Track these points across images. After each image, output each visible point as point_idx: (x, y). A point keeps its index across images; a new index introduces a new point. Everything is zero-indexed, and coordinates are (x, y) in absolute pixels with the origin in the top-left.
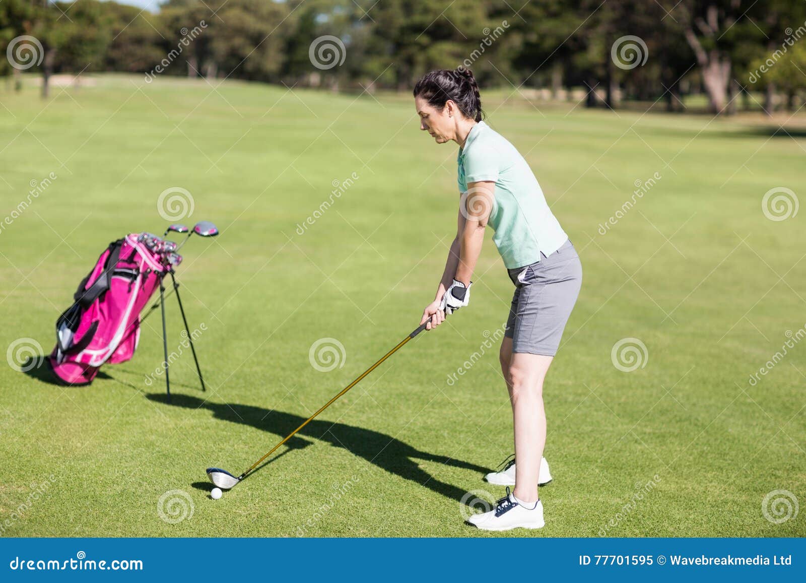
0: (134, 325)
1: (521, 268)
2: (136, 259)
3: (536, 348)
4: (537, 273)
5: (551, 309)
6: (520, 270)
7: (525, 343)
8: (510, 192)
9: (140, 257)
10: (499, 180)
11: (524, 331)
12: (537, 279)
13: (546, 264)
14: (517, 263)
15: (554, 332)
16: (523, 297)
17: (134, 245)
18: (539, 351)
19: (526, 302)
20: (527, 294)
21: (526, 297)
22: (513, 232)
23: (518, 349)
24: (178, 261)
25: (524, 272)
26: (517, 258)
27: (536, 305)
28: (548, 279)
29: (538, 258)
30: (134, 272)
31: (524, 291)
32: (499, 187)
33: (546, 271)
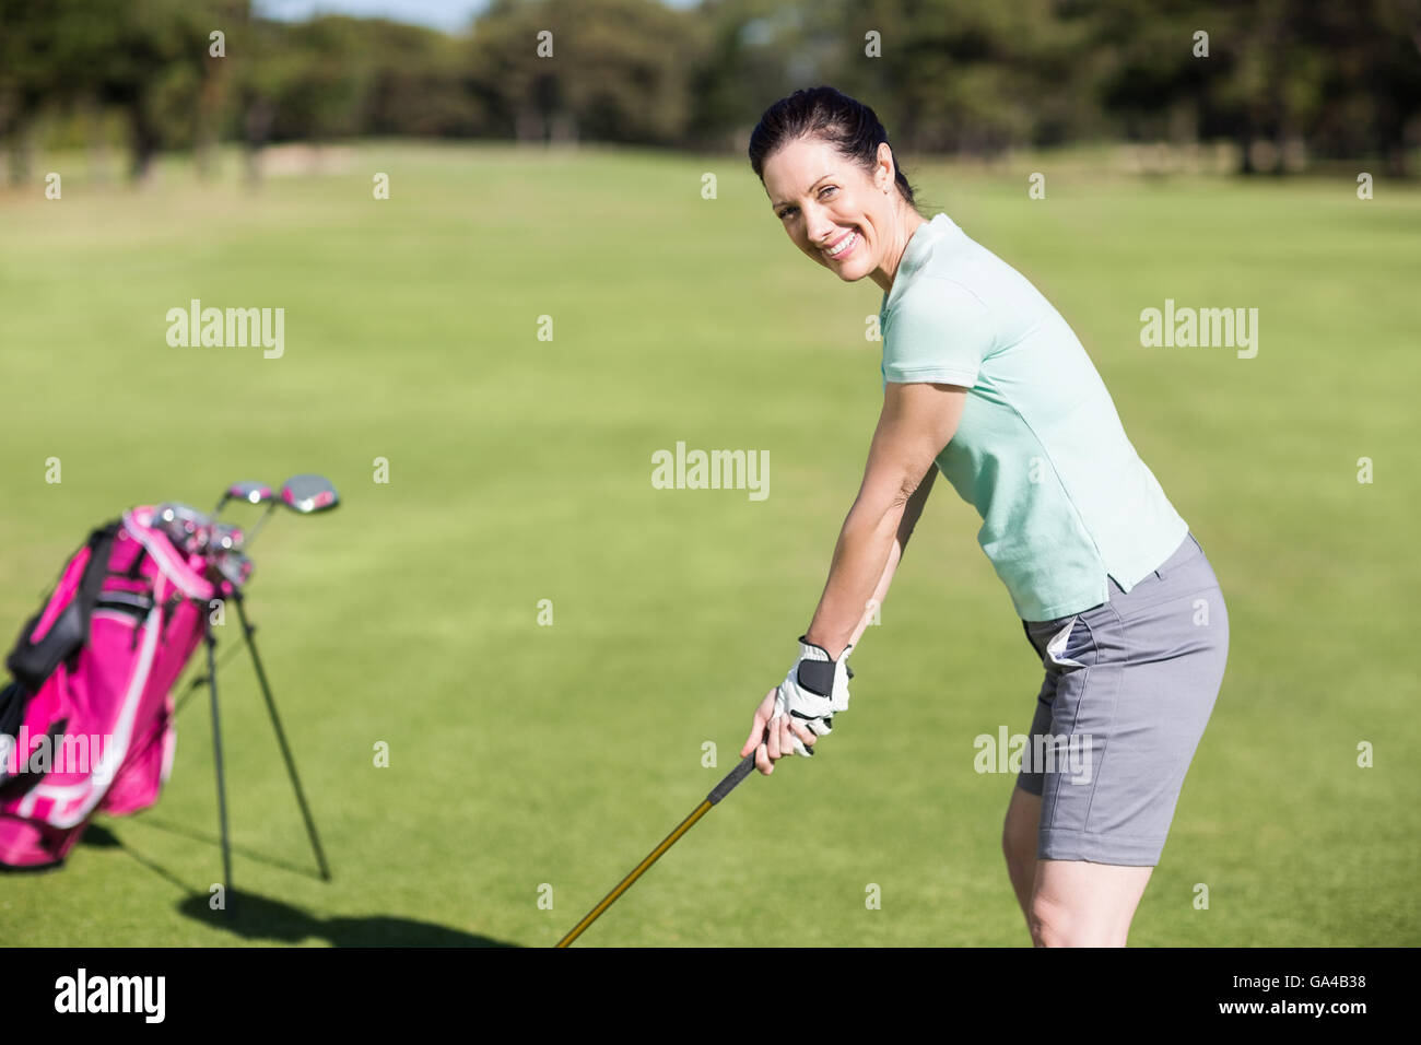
0: (154, 726)
1: (1056, 621)
2: (147, 570)
3: (1103, 845)
4: (1100, 636)
5: (1141, 736)
6: (1055, 627)
7: (1074, 833)
8: (1016, 413)
9: (155, 567)
10: (982, 378)
11: (1071, 798)
12: (1101, 652)
13: (1125, 610)
14: (1044, 606)
15: (1152, 800)
16: (1065, 704)
17: (141, 536)
18: (1113, 855)
19: (1072, 718)
20: (1073, 694)
21: (1072, 703)
22: (1029, 523)
23: (1053, 849)
24: (245, 573)
25: (1064, 636)
26: (1043, 593)
27: (1103, 725)
28: (1131, 653)
29: (1102, 595)
30: (142, 601)
31: (1067, 687)
32: (984, 397)
33: (1125, 629)
